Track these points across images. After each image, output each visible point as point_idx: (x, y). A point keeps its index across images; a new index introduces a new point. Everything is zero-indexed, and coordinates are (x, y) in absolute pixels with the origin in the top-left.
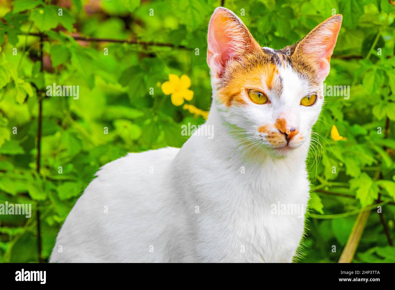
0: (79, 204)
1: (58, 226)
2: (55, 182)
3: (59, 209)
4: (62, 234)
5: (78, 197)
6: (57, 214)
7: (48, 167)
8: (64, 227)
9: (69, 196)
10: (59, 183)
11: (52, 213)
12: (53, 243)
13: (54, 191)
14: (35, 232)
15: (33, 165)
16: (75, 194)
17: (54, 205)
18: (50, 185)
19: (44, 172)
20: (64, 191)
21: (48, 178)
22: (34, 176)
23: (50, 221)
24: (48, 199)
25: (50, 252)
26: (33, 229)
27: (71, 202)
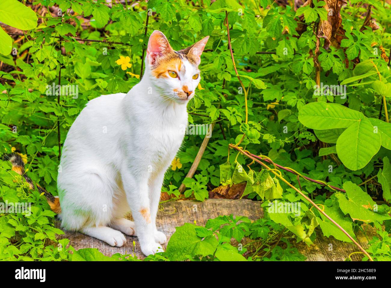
0: (78, 119)
1: (68, 129)
2: (66, 107)
3: (68, 120)
4: (69, 133)
5: (77, 115)
6: (68, 123)
7: (63, 101)
8: (70, 130)
9: (73, 114)
10: (69, 108)
11: (65, 122)
12: (65, 137)
13: (66, 112)
14: (57, 131)
15: (56, 100)
16: (76, 114)
17: (66, 119)
18: (64, 109)
19: (61, 103)
20: (71, 112)
21: (63, 106)
22: (56, 105)
23: (64, 126)
24: (63, 116)
25: (64, 141)
26: (56, 130)
27: (74, 117)
